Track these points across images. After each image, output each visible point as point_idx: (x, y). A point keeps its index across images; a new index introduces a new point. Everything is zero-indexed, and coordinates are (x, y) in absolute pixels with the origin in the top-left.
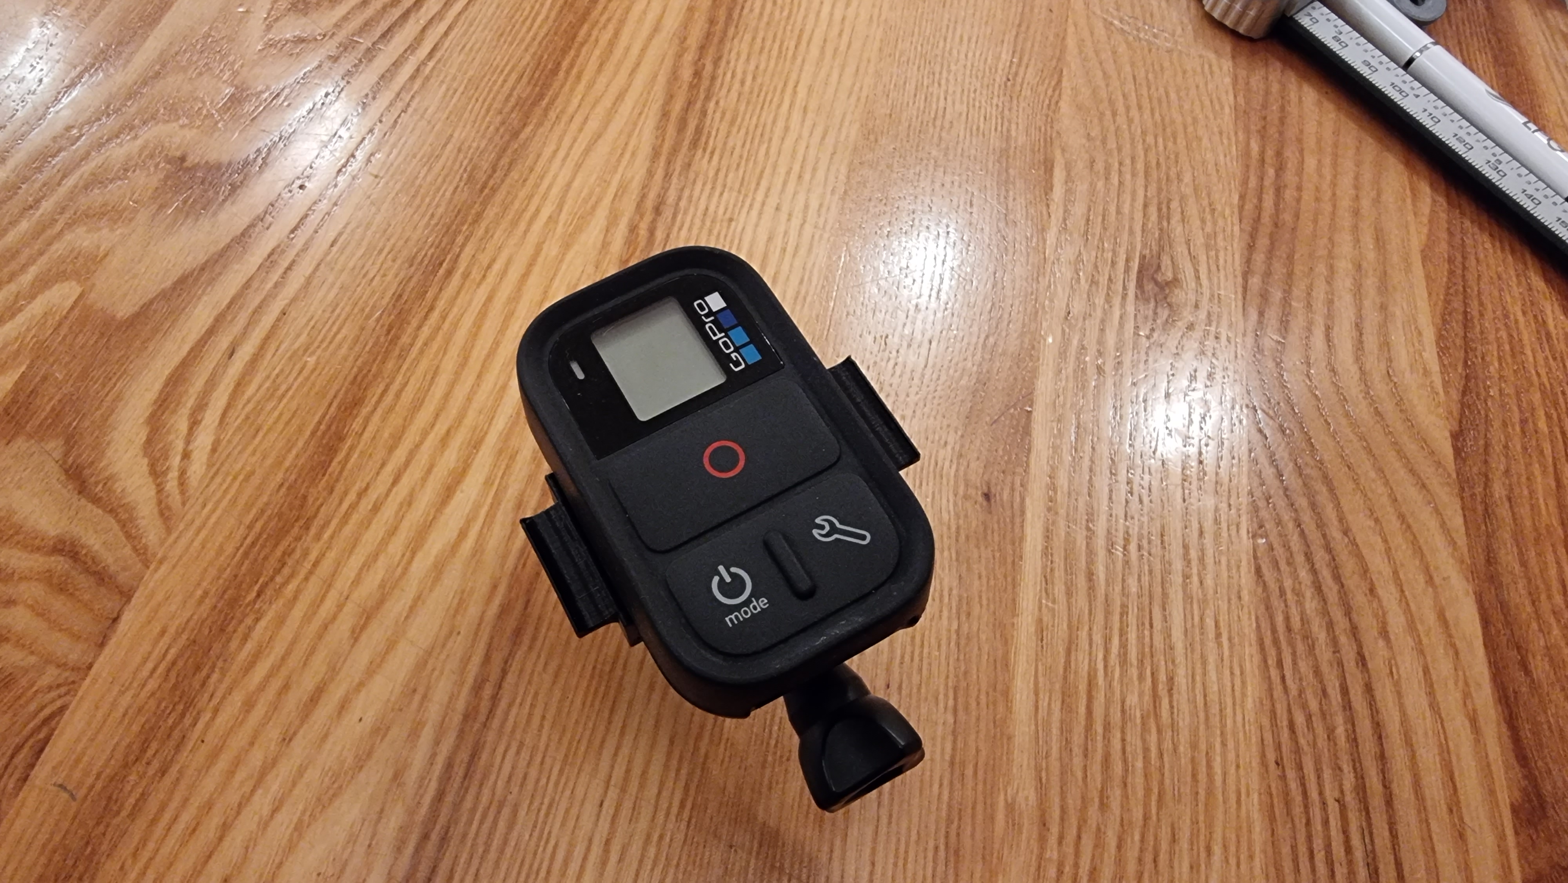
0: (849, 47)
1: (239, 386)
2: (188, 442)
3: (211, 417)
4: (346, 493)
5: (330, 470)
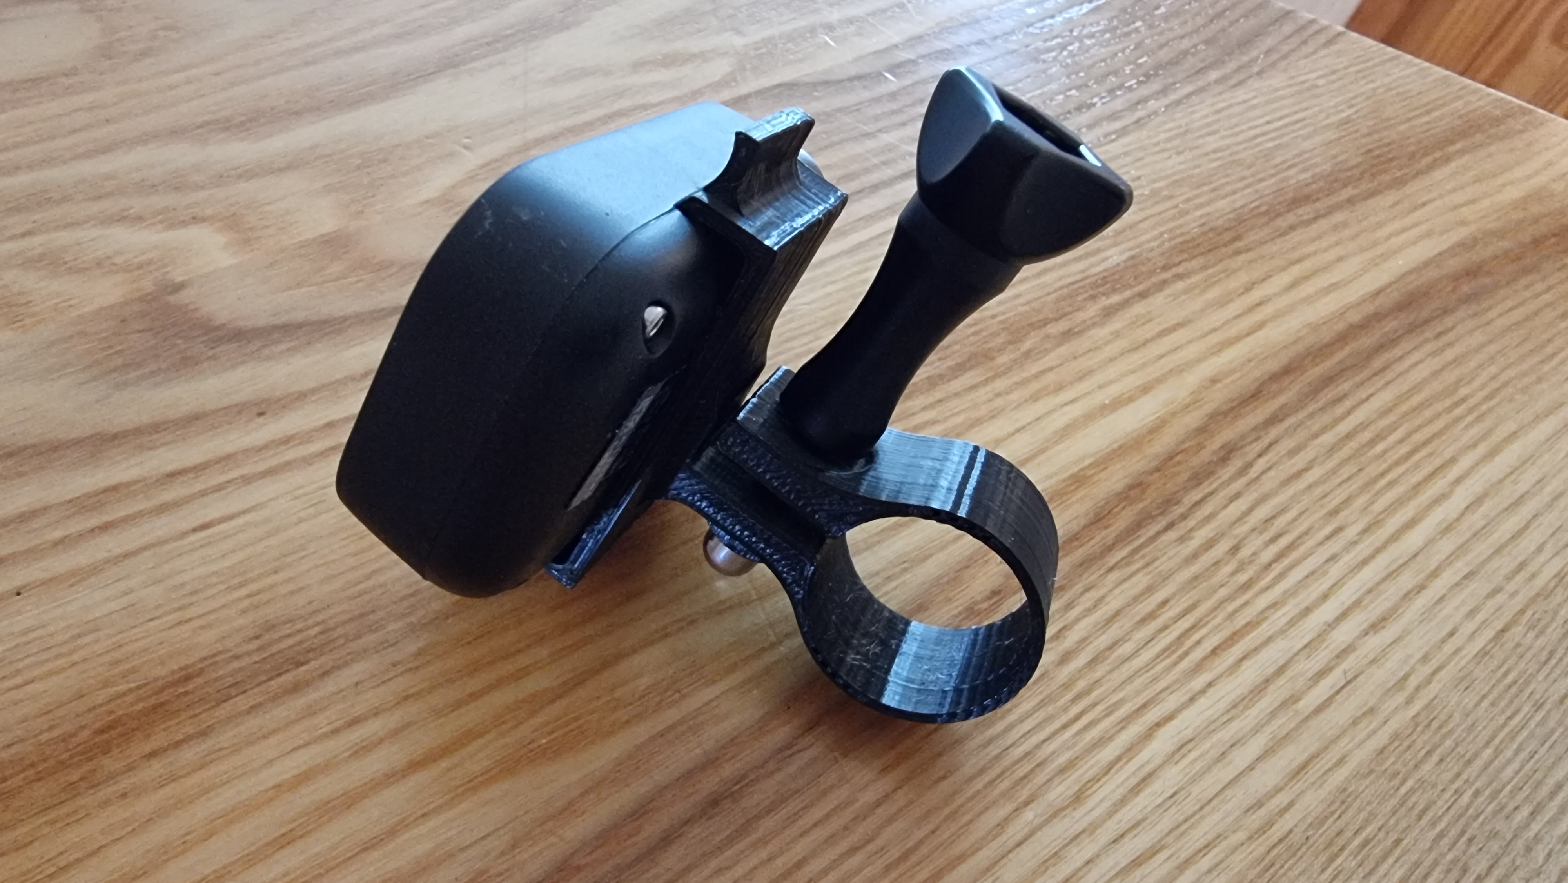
0: (1319, 710)
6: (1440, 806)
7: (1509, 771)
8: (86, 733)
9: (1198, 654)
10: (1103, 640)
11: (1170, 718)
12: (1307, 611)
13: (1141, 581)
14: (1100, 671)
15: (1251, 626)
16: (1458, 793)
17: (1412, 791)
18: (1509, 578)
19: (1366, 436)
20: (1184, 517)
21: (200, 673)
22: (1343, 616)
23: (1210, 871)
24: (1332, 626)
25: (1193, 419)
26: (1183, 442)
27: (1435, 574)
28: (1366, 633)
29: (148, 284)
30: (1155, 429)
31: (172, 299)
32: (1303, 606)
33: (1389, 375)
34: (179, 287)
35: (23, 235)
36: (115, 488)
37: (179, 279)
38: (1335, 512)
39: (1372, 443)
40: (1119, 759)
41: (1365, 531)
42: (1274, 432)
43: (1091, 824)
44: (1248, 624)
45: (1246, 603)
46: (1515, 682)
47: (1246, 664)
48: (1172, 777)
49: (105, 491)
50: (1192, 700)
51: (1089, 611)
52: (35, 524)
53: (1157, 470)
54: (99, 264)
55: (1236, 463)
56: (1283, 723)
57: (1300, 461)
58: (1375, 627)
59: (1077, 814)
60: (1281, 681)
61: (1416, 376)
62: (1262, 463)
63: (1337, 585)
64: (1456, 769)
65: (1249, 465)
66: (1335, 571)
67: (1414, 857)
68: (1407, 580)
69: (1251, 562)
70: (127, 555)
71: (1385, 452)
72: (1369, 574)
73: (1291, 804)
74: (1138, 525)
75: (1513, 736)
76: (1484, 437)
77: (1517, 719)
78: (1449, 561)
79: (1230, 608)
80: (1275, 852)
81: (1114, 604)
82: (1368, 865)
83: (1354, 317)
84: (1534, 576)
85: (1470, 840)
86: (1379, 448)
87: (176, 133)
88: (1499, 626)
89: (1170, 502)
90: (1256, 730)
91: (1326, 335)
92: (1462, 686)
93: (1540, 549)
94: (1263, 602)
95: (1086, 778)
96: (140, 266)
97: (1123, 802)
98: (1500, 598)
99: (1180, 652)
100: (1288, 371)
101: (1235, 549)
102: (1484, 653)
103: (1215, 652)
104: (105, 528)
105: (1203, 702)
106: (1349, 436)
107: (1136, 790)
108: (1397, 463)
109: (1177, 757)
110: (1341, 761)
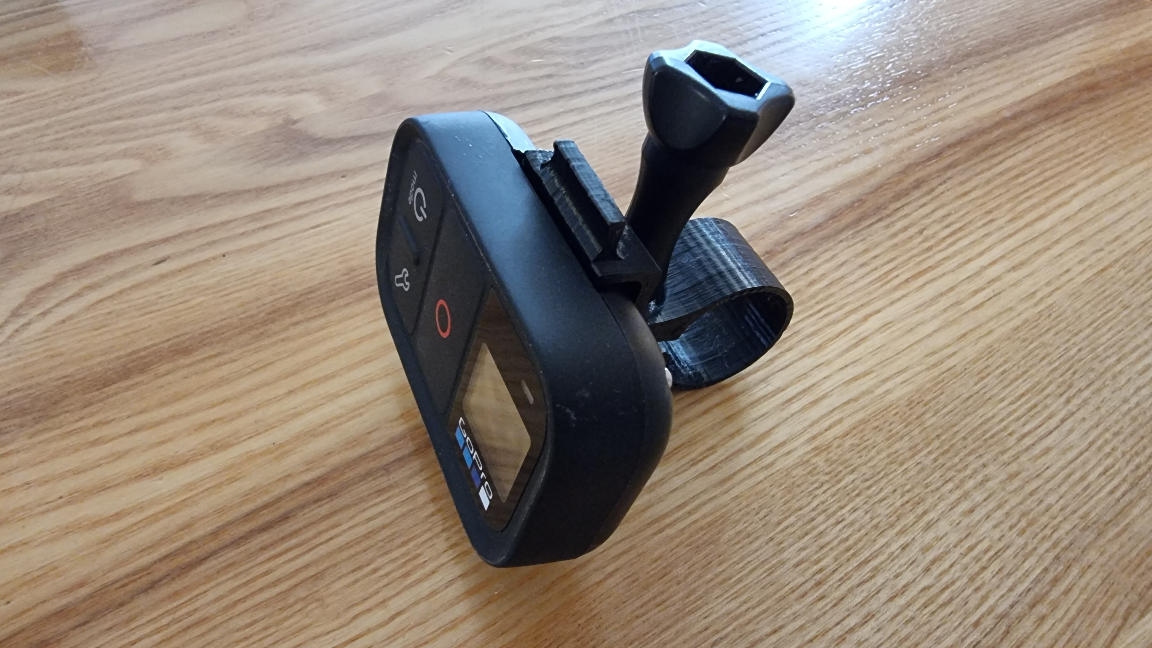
0: (976, 308)
1: (135, 287)
2: (57, 305)
3: (93, 297)
4: (92, 415)
5: (106, 389)
6: (1055, 355)
7: (1104, 339)
8: (263, 314)
9: (896, 282)
10: (837, 275)
11: (878, 311)
12: (970, 260)
13: (860, 247)
14: (833, 290)
15: (931, 268)
16: (1067, 350)
17: (1036, 348)
18: (1108, 244)
19: (1014, 173)
20: (889, 216)
21: (318, 289)
22: (994, 263)
23: (902, 383)
24: (985, 268)
25: (896, 167)
26: (889, 179)
27: (1057, 242)
28: (1009, 271)
29: (279, 121)
30: (872, 172)
31: (294, 127)
32: (967, 258)
33: (1030, 142)
34: (295, 122)
35: (215, 101)
36: (269, 211)
37: (296, 118)
38: (990, 212)
39: (1017, 177)
40: (845, 330)
41: (1011, 221)
42: (949, 174)
43: (826, 361)
44: (929, 267)
45: (929, 257)
46: (1109, 296)
47: (928, 286)
48: (878, 340)
49: (264, 212)
50: (892, 303)
51: (827, 261)
52: (232, 225)
53: (871, 193)
54: (254, 113)
55: (925, 188)
56: (951, 314)
57: (966, 187)
58: (1014, 268)
59: (818, 356)
60: (952, 293)
61: (1048, 142)
62: (941, 188)
63: (989, 248)
64: (1067, 337)
65: (933, 190)
66: (989, 241)
67: (1037, 379)
68: (1038, 245)
69: (933, 237)
70: (277, 239)
71: (1025, 182)
72: (1010, 243)
73: (954, 354)
74: (859, 220)
75: (1106, 323)
76: (1096, 172)
77: (1110, 314)
78: (1067, 235)
79: (918, 259)
80: (943, 376)
81: (842, 258)
82: (1005, 383)
83: (1007, 114)
84: (1126, 243)
85: (1075, 373)
86: (1021, 179)
87: (290, 52)
88: (1100, 268)
89: (879, 209)
90: (934, 317)
91: (987, 123)
92: (1074, 297)
93: (1132, 229)
94: (939, 257)
95: (824, 339)
96: (275, 113)
97: (847, 350)
98: (1101, 254)
99: (885, 280)
100: (960, 142)
101: (921, 232)
102: (1089, 281)
103: (907, 281)
104: (265, 228)
105: (899, 304)
106: (1001, 174)
107: (856, 345)
108: (1034, 187)
109: (882, 330)
110: (990, 332)
